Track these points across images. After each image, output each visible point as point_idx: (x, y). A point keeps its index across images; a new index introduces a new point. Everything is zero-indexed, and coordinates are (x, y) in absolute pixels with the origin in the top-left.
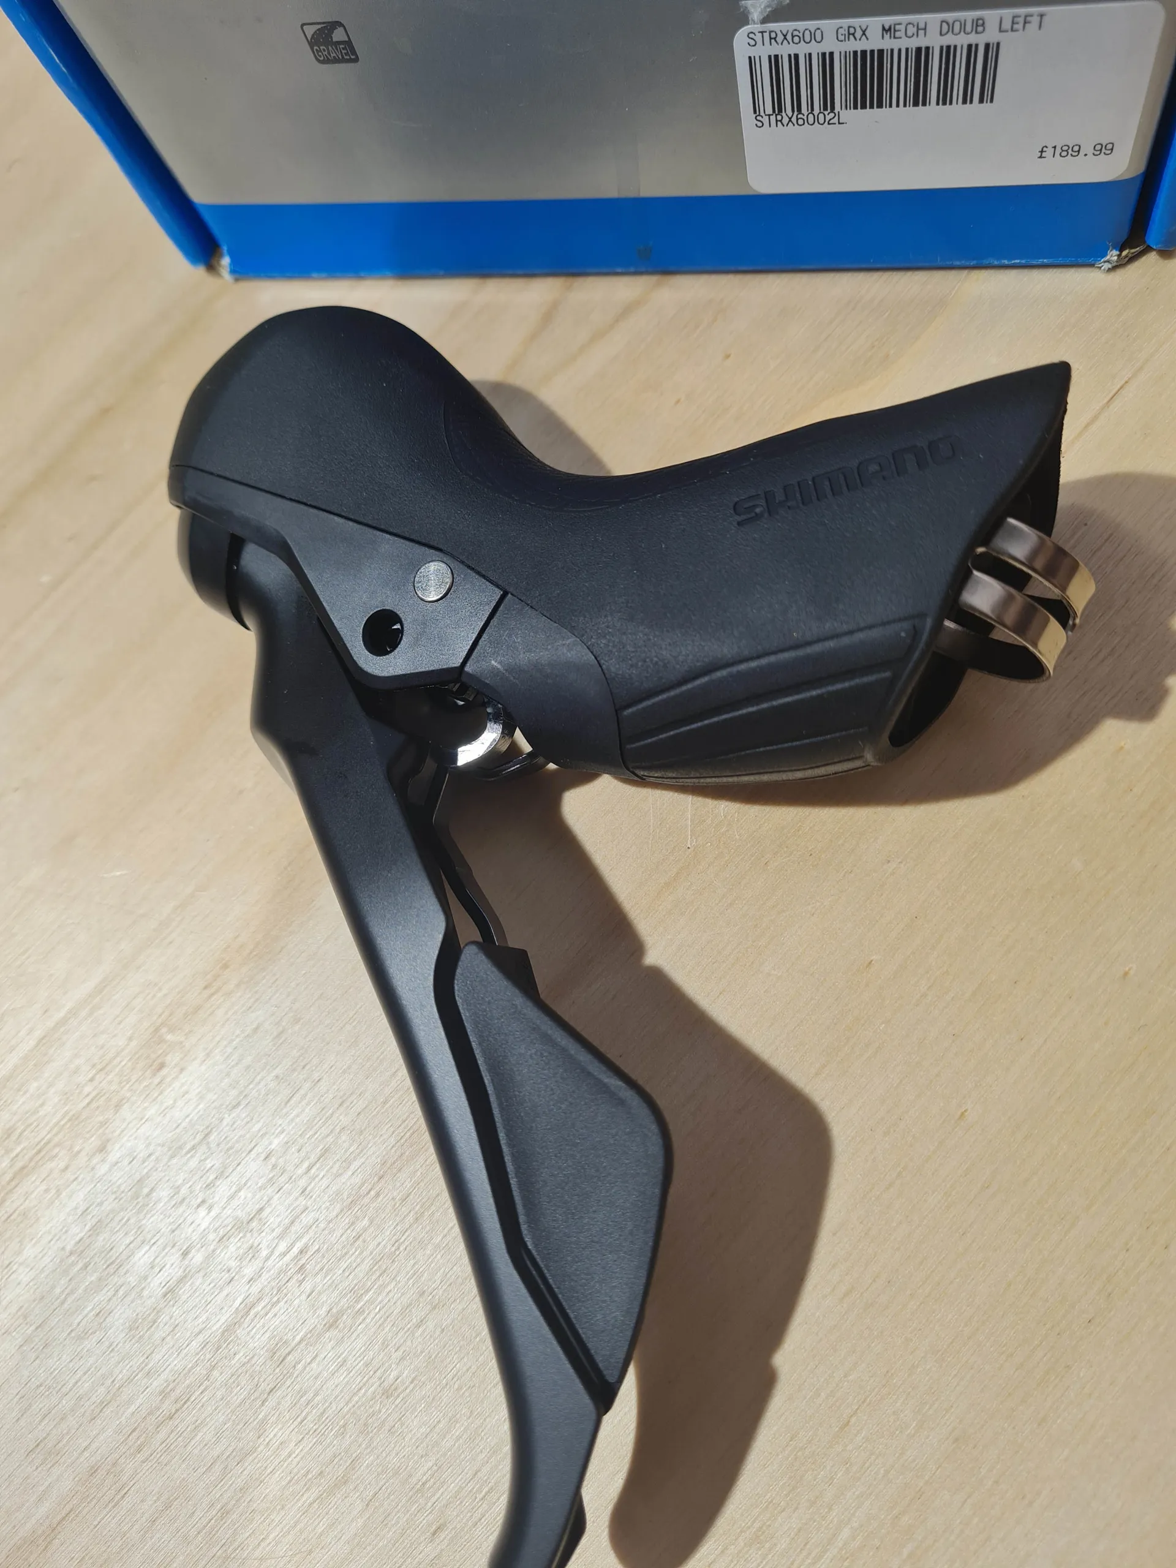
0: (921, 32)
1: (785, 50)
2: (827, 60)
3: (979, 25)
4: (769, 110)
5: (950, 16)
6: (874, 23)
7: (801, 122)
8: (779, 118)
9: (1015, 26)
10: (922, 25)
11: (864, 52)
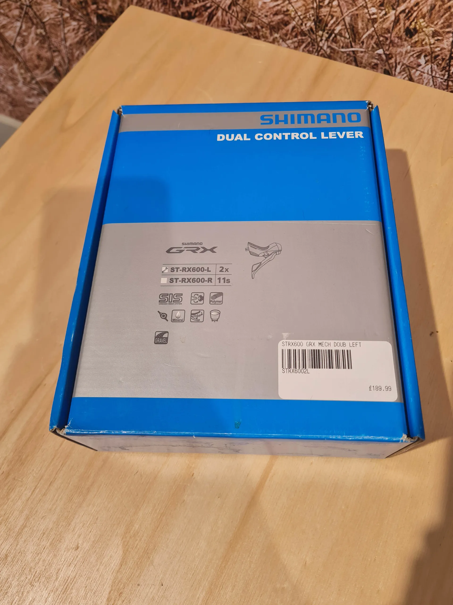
0: (329, 345)
1: (292, 348)
2: (304, 351)
3: (344, 344)
4: (287, 367)
5: (336, 341)
6: (317, 342)
7: (296, 372)
8: (290, 370)
9: (354, 346)
11: (314, 350)
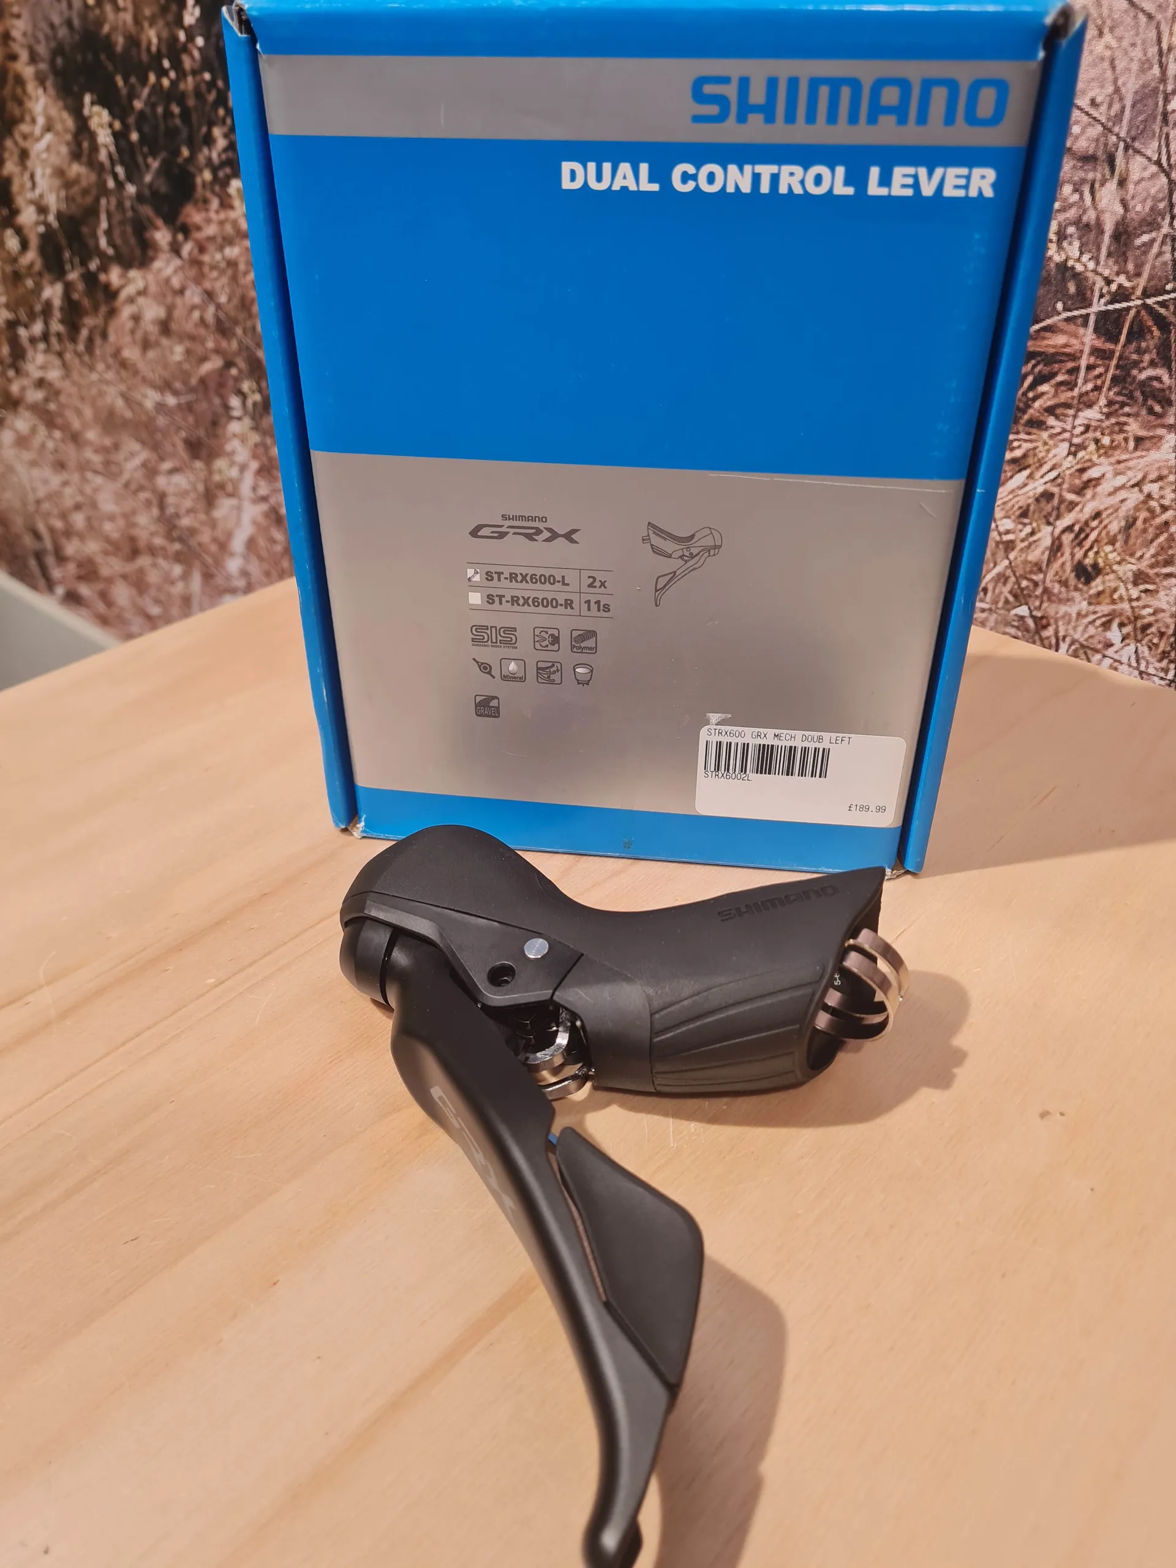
0: (793, 739)
1: (725, 740)
2: (746, 747)
3: (820, 739)
4: (713, 769)
5: (807, 733)
6: (771, 732)
7: (728, 777)
8: (717, 773)
9: (837, 742)
10: (793, 736)
11: (764, 745)
